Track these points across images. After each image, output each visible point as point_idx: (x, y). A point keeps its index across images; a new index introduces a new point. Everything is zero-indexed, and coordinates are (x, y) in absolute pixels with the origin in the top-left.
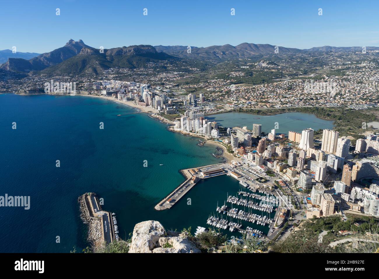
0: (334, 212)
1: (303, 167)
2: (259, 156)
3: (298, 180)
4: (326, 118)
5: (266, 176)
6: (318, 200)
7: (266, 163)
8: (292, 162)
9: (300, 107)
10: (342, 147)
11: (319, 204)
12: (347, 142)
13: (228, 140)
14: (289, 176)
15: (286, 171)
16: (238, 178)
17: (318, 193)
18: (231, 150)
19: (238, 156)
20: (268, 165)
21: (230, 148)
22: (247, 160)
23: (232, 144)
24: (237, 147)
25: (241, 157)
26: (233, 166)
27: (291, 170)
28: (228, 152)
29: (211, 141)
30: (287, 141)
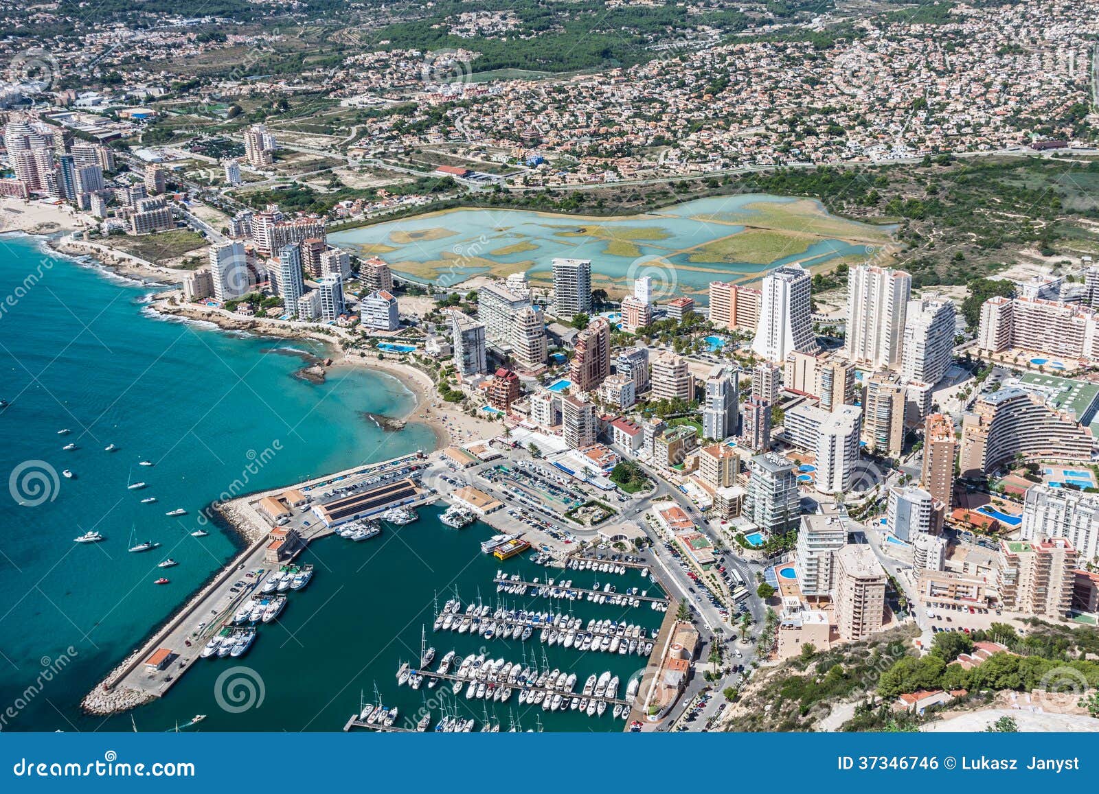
0: (886, 619)
1: (766, 437)
2: (579, 404)
3: (744, 497)
4: (869, 215)
5: (610, 495)
6: (822, 576)
7: (609, 433)
8: (721, 420)
9: (762, 170)
10: (921, 337)
11: (826, 594)
12: (944, 317)
13: (439, 342)
14: (709, 484)
15: (697, 460)
16: (488, 512)
17: (824, 546)
18: (453, 389)
19: (485, 413)
20: (621, 443)
21: (450, 379)
22: (527, 428)
23: (458, 361)
24: (480, 372)
25: (499, 417)
26: (467, 461)
27: (716, 455)
28: (442, 397)
29: (358, 351)
30: (703, 328)
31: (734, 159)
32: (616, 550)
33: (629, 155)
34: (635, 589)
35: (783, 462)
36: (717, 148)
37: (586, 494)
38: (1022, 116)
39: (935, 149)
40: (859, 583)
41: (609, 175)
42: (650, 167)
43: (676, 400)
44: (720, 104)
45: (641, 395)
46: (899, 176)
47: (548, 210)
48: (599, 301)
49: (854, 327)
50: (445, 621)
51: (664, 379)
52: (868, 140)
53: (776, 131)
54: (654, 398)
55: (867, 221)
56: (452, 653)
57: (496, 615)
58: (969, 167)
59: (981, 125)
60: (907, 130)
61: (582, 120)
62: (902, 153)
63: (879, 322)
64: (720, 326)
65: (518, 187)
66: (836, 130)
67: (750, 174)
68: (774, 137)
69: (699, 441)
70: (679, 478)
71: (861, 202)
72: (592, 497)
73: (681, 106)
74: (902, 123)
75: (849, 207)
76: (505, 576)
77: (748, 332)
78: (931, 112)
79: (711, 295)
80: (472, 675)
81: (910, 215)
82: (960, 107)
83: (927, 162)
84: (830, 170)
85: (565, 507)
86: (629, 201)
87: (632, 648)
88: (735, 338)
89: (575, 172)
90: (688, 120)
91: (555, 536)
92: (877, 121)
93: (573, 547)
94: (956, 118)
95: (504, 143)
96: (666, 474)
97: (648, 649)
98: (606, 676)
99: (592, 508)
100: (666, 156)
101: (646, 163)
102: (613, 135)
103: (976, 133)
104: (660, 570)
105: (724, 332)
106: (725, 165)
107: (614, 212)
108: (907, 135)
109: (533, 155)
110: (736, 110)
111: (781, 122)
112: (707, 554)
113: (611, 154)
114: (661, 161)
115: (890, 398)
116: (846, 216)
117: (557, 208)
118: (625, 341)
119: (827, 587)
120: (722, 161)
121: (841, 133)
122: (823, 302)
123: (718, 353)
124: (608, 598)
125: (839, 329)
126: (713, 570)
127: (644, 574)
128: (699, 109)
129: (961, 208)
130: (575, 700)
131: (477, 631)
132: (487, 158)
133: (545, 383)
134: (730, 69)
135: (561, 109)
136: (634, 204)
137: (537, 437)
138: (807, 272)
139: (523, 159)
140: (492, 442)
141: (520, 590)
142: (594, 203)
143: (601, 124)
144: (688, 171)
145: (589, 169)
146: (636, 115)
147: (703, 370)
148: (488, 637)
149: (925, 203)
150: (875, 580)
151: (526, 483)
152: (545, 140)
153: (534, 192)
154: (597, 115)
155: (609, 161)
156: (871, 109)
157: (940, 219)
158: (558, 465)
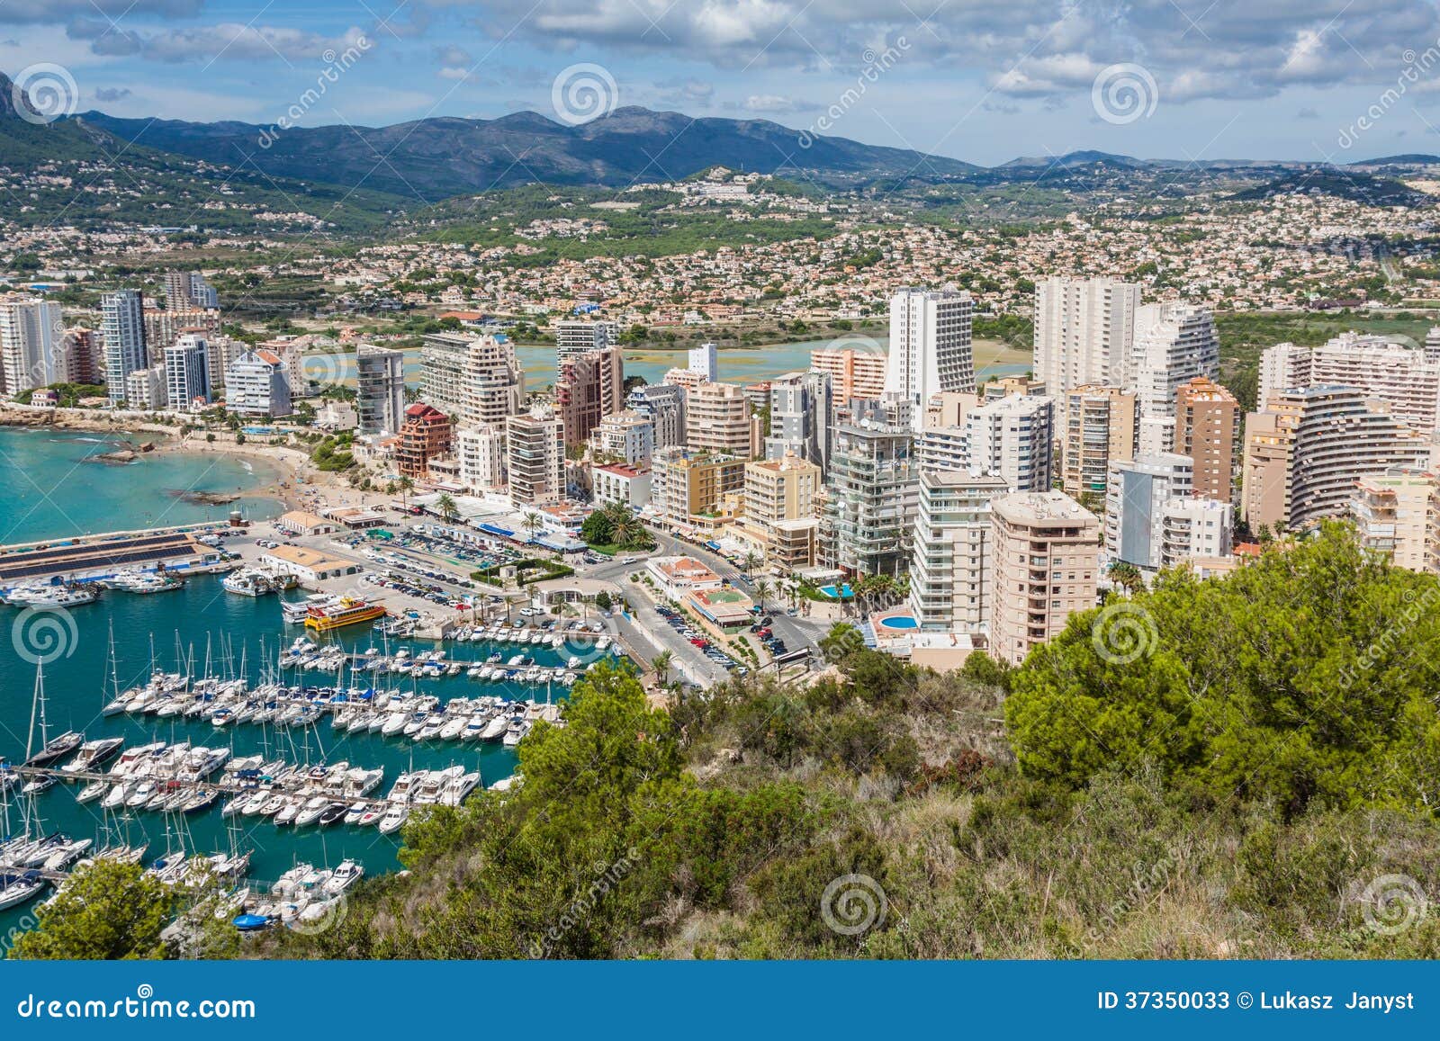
16: (323, 576)
17: (966, 517)
19: (386, 482)
28: (316, 466)
29: (204, 435)
36: (856, 298)
40: (1038, 538)
44: (866, 275)
56: (117, 740)
73: (812, 277)
76: (309, 646)
86: (714, 338)
91: (440, 600)
93: (470, 614)
95: (550, 300)
99: (528, 569)
101: (749, 310)
104: (636, 640)
106: (865, 312)
109: (584, 303)
112: (737, 610)
115: (1107, 403)
120: (860, 308)
124: (513, 671)
126: (745, 634)
130: (361, 807)
134: (884, 249)
139: (572, 310)
141: (331, 663)
142: (662, 339)
150: (1072, 531)
151: (418, 548)
152: (609, 299)
155: (695, 308)
158: (483, 528)
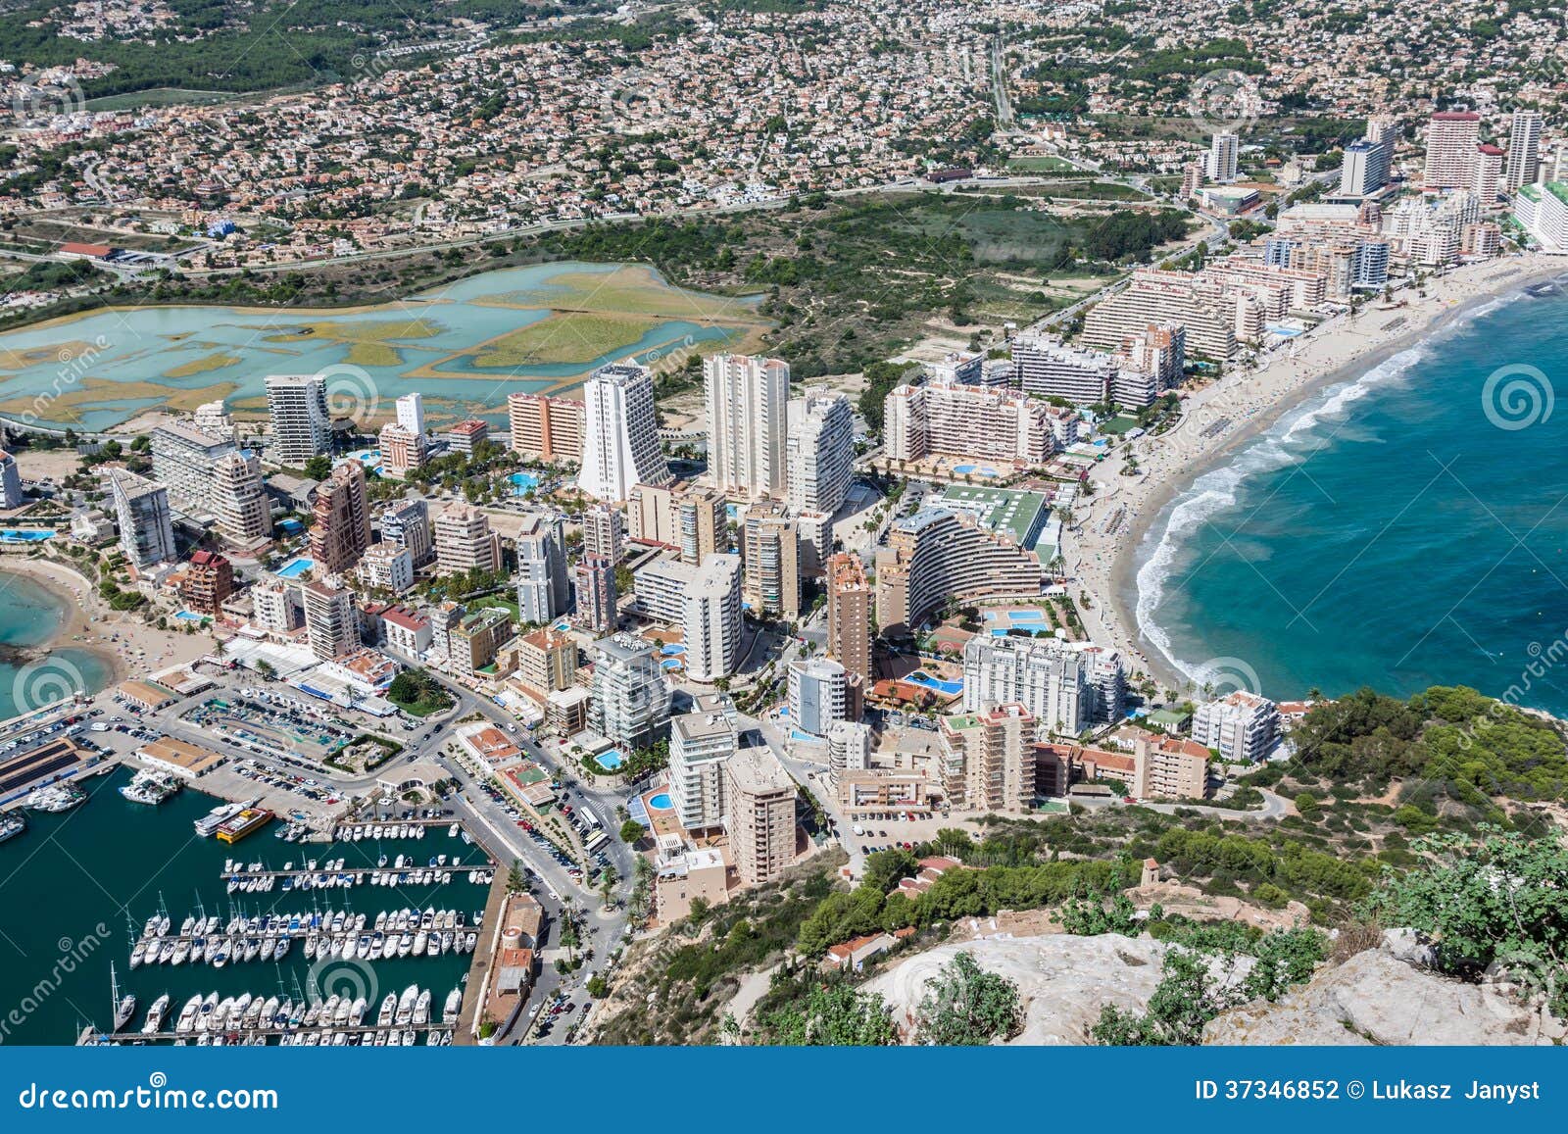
0: (801, 845)
1: (611, 611)
2: (329, 592)
3: (589, 700)
4: (723, 284)
5: (390, 722)
6: (708, 799)
7: (380, 630)
8: (544, 594)
9: (568, 227)
10: (809, 449)
11: (716, 823)
12: (837, 420)
13: (93, 520)
14: (537, 689)
15: (515, 655)
16: (201, 774)
17: (708, 756)
18: (124, 589)
19: (182, 622)
20: (398, 642)
21: (117, 575)
22: (252, 638)
23: (127, 545)
24: (167, 559)
25: (204, 625)
26: (159, 699)
27: (542, 646)
28: (107, 604)
30: (506, 463)
31: (526, 213)
32: (408, 804)
33: (368, 214)
34: (441, 858)
35: (638, 644)
36: (498, 198)
37: (353, 726)
38: (912, 136)
39: (803, 186)
40: (759, 801)
41: (341, 246)
42: (402, 231)
43: (474, 571)
44: (497, 133)
45: (422, 570)
46: (758, 226)
47: (250, 303)
48: (344, 439)
49: (719, 445)
50: (148, 950)
51: (455, 542)
52: (711, 177)
53: (581, 170)
54: (443, 571)
55: (721, 292)
56: (165, 998)
57: (230, 929)
58: (851, 211)
59: (860, 151)
60: (763, 162)
61: (290, 163)
62: (759, 194)
63: (752, 433)
64: (530, 457)
65: (199, 271)
66: (666, 166)
67: (551, 233)
68: (580, 178)
69: (515, 628)
70: (492, 685)
71: (711, 266)
72: (362, 730)
73: (440, 138)
74: (756, 152)
75: (695, 273)
76: (238, 866)
77: (571, 463)
78: (793, 136)
79: (512, 413)
80: (200, 1026)
81: (778, 281)
82: (830, 128)
83: (795, 205)
84: (663, 222)
85: (324, 751)
86: (374, 282)
87: (445, 945)
88: (552, 473)
89: (288, 242)
90: (452, 159)
91: (312, 795)
92: (723, 151)
93: (341, 808)
94: (827, 143)
95: (169, 204)
96: (472, 682)
97: (470, 941)
98: (411, 992)
99: (364, 746)
100: (425, 213)
101: (395, 224)
102: (340, 184)
103: (855, 163)
104: (476, 823)
105: (537, 465)
106: (513, 222)
107: (354, 300)
108: (764, 169)
109: (218, 221)
110: (521, 142)
111: (589, 157)
112: (544, 791)
113: (340, 214)
114: (418, 222)
115: (777, 539)
116: (691, 287)
117: (264, 300)
118: (388, 492)
119: (717, 814)
120: (509, 217)
121: (674, 170)
122: (672, 411)
123: (530, 496)
124: (403, 875)
125: (698, 448)
126: (554, 812)
127: (452, 833)
128: (466, 142)
129: (845, 267)
130: (367, 1036)
131: (201, 958)
132: (144, 228)
133: (273, 566)
134: (507, 82)
135: (255, 147)
136: (384, 287)
137: (267, 648)
138: (647, 372)
139: (203, 227)
140: (195, 666)
141: (265, 884)
142: (321, 289)
143: (321, 167)
144: (458, 233)
145: (309, 238)
146: (373, 154)
147: (511, 524)
148: (218, 965)
149: (797, 262)
150: (781, 794)
152: (234, 196)
153: (225, 277)
154: (312, 155)
155: (339, 224)
156: (712, 133)
157: (819, 284)
158: (305, 689)
